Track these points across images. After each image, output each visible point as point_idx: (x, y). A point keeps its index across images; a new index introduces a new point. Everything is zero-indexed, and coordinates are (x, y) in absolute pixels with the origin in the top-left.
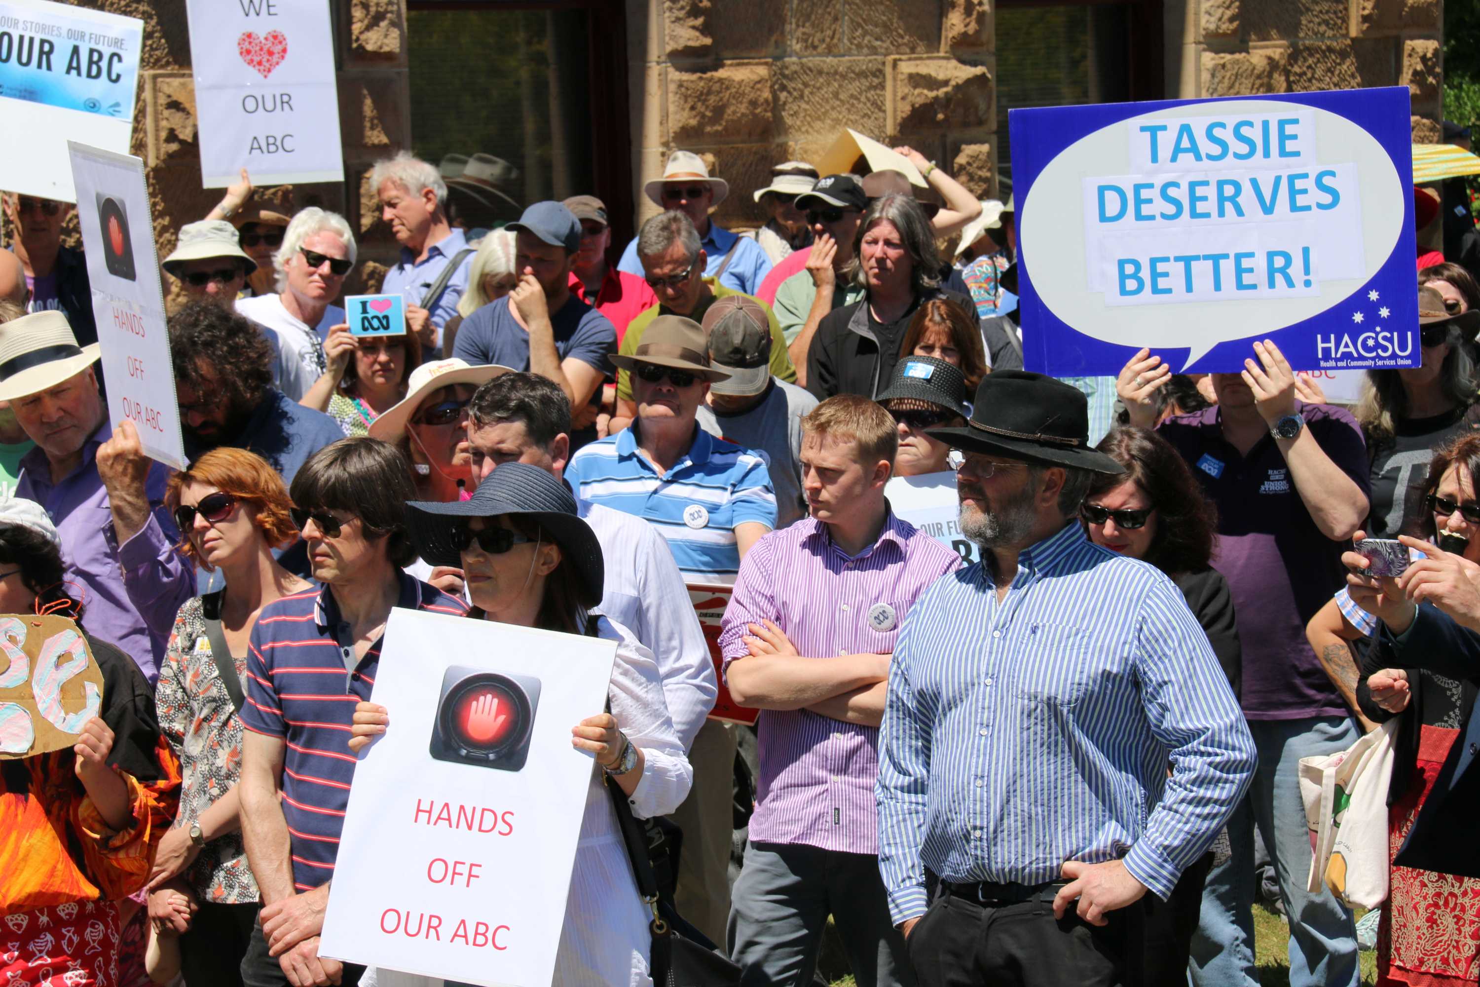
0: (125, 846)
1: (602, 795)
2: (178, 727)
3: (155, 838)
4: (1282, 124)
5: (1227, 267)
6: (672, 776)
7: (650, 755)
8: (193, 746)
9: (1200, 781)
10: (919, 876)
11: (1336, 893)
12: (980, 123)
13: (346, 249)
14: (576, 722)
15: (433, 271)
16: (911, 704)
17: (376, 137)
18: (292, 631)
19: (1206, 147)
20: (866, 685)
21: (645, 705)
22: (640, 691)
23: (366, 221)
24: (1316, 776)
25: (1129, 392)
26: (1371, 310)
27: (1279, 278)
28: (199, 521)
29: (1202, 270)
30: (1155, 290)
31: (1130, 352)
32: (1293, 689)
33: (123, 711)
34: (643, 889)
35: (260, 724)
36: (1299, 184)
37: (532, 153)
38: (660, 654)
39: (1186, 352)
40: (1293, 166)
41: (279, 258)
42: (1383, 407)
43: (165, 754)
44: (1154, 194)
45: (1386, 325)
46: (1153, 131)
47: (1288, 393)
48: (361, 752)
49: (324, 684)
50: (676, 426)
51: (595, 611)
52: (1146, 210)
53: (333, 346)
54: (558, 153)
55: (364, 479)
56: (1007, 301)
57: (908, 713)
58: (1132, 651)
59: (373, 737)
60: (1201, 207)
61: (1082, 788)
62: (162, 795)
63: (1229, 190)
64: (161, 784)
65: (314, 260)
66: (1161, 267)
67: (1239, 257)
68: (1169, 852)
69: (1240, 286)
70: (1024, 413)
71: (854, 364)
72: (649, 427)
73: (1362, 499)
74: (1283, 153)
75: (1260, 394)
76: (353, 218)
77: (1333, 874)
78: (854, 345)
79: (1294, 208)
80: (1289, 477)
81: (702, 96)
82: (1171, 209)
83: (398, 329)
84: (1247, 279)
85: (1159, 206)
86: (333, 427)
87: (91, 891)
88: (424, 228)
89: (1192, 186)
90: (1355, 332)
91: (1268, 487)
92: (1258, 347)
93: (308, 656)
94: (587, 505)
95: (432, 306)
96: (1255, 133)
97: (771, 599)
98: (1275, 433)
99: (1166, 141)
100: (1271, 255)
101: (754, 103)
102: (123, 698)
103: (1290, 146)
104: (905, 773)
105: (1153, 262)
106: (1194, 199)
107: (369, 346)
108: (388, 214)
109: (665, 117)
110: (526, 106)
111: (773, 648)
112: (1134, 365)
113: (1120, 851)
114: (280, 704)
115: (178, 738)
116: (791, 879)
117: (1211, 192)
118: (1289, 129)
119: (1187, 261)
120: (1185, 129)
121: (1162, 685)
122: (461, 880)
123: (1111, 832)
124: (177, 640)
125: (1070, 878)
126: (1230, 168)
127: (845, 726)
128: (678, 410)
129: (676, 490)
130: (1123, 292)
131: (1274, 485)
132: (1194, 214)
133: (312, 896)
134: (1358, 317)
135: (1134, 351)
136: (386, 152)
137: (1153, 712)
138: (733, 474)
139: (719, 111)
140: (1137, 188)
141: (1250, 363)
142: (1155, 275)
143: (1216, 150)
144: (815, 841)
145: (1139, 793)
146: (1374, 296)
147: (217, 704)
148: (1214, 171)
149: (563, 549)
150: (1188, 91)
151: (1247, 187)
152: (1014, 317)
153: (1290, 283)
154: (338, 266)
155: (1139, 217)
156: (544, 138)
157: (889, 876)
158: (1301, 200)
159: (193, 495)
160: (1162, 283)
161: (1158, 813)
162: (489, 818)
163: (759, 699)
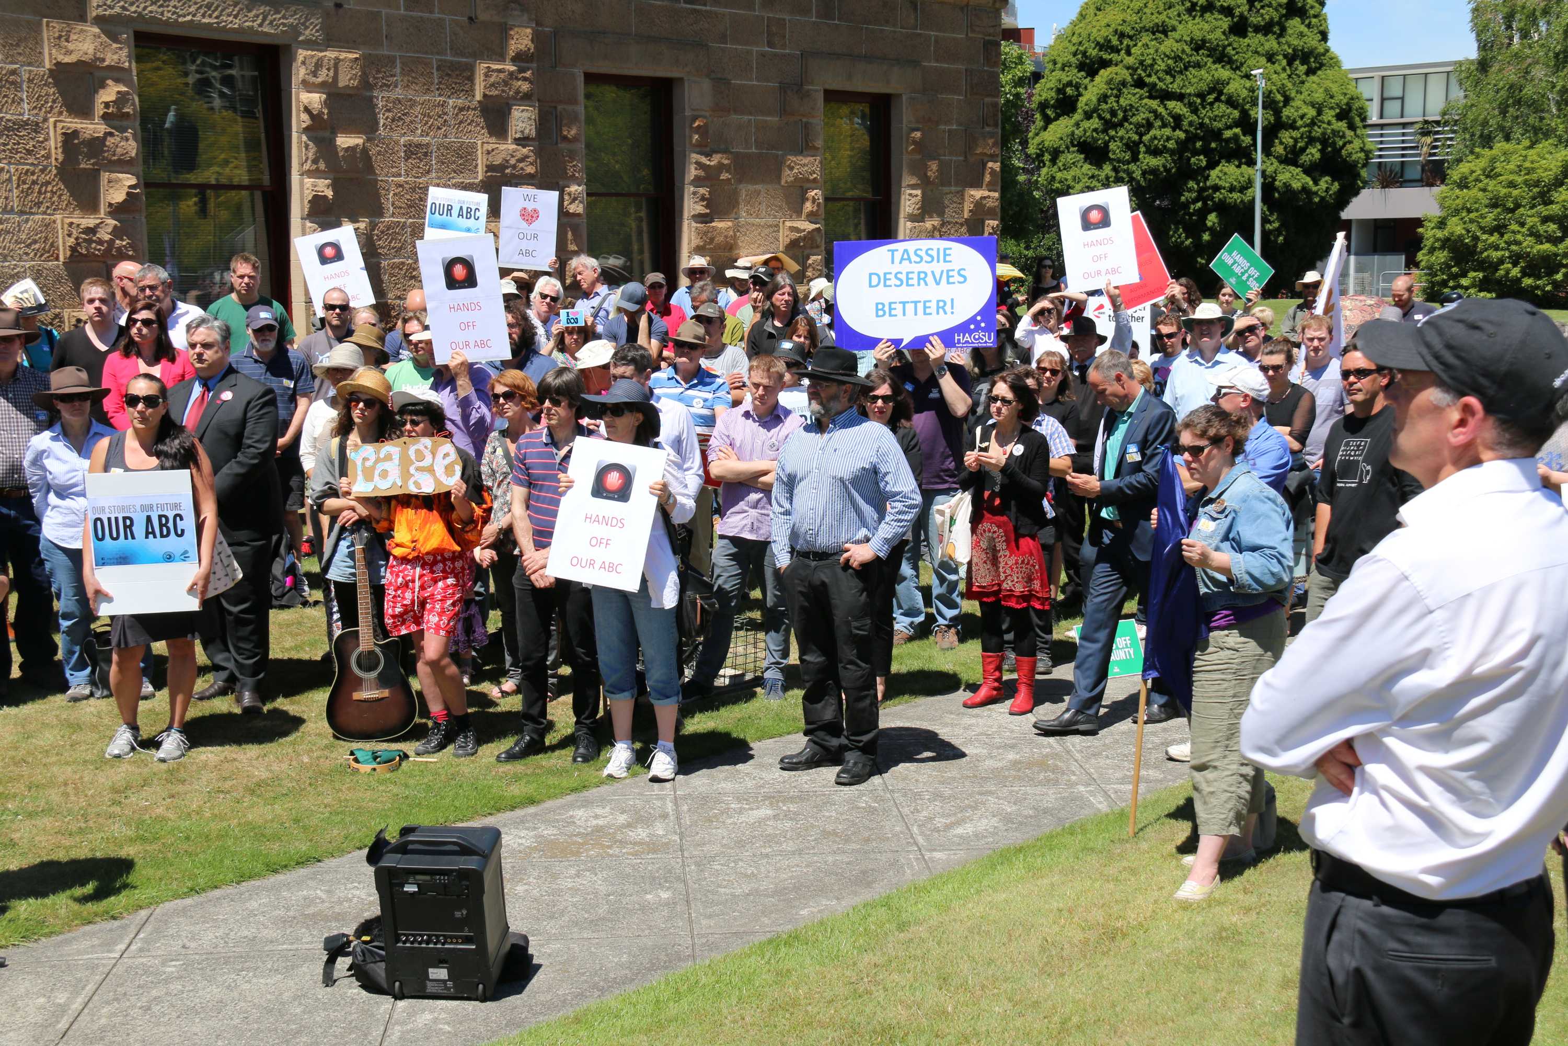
0: (471, 531)
1: (659, 514)
2: (490, 484)
3: (482, 528)
4: (945, 250)
5: (920, 307)
6: (688, 507)
7: (679, 498)
8: (498, 492)
9: (900, 513)
10: (788, 549)
11: (951, 558)
12: (818, 247)
13: (558, 291)
14: (651, 483)
15: (595, 302)
16: (785, 479)
17: (573, 247)
18: (534, 445)
19: (914, 258)
20: (765, 473)
21: (677, 479)
22: (675, 473)
23: (568, 282)
24: (942, 513)
25: (878, 356)
26: (977, 324)
27: (941, 311)
28: (502, 400)
29: (910, 308)
30: (890, 315)
31: (879, 340)
32: (939, 477)
33: (469, 477)
34: (675, 553)
35: (520, 483)
36: (951, 273)
37: (636, 257)
38: (684, 460)
39: (902, 340)
40: (948, 266)
41: (532, 296)
42: (975, 366)
43: (486, 494)
44: (892, 276)
45: (983, 330)
46: (893, 251)
47: (943, 356)
48: (562, 494)
49: (546, 466)
50: (691, 367)
51: (657, 440)
52: (888, 283)
53: (555, 329)
54: (647, 256)
55: (567, 384)
56: (826, 319)
57: (784, 483)
58: (875, 460)
59: (568, 488)
60: (910, 282)
61: (853, 515)
62: (485, 511)
63: (922, 275)
64: (484, 506)
65: (544, 296)
66: (893, 306)
67: (925, 302)
68: (887, 540)
69: (925, 314)
70: (835, 363)
71: (766, 343)
72: (679, 366)
73: (969, 401)
74: (945, 261)
75: (932, 356)
76: (562, 280)
77: (950, 551)
78: (766, 335)
79: (948, 283)
80: (940, 392)
81: (705, 233)
82: (898, 283)
83: (581, 323)
84: (928, 311)
85: (893, 281)
86: (554, 362)
87: (458, 548)
88: (593, 284)
89: (908, 273)
90: (971, 332)
91: (932, 395)
92: (931, 338)
93: (540, 455)
94: (659, 398)
95: (595, 316)
96: (934, 253)
97: (728, 437)
98: (937, 373)
99: (898, 256)
100: (938, 302)
101: (726, 237)
102: (469, 471)
103: (948, 258)
104: (782, 507)
105: (890, 304)
106: (908, 279)
107: (570, 331)
108: (579, 277)
109: (690, 241)
110: (634, 238)
111: (728, 457)
112: (881, 345)
113: (868, 540)
114: (528, 475)
115: (490, 489)
116: (735, 550)
117: (915, 276)
118: (948, 252)
119: (904, 303)
120: (906, 251)
121: (887, 474)
122: (603, 546)
123: (863, 532)
124: (488, 449)
125: (847, 551)
126: (923, 267)
127: (757, 490)
128: (691, 360)
129: (690, 392)
130: (877, 316)
131: (934, 395)
132: (908, 285)
133: (543, 552)
134: (972, 327)
135: (881, 340)
136: (577, 253)
137: (882, 485)
138: (714, 386)
139: (712, 240)
140: (885, 274)
141: (928, 345)
142: (890, 309)
143: (918, 259)
144: (742, 536)
145: (876, 516)
146: (979, 318)
147: (506, 475)
148: (916, 268)
149: (644, 414)
150: (901, 236)
151: (929, 274)
152: (830, 326)
153: (945, 313)
154: (554, 299)
155: (885, 286)
156: (641, 251)
157: (775, 548)
158: (951, 280)
159: (500, 389)
160: (893, 312)
161: (883, 525)
162: (615, 521)
163: (722, 477)
